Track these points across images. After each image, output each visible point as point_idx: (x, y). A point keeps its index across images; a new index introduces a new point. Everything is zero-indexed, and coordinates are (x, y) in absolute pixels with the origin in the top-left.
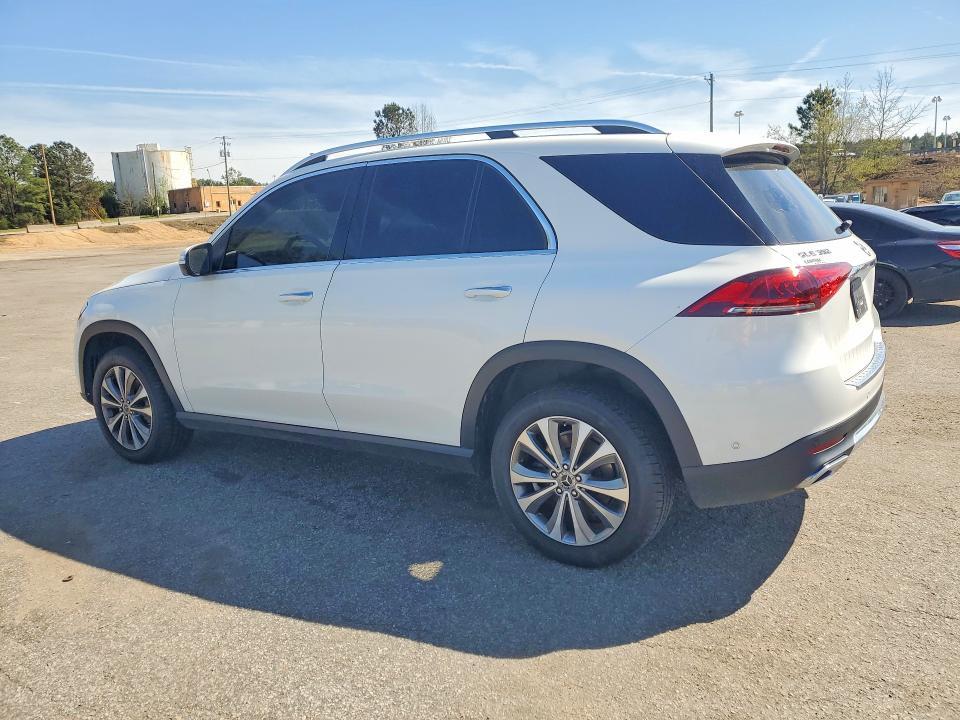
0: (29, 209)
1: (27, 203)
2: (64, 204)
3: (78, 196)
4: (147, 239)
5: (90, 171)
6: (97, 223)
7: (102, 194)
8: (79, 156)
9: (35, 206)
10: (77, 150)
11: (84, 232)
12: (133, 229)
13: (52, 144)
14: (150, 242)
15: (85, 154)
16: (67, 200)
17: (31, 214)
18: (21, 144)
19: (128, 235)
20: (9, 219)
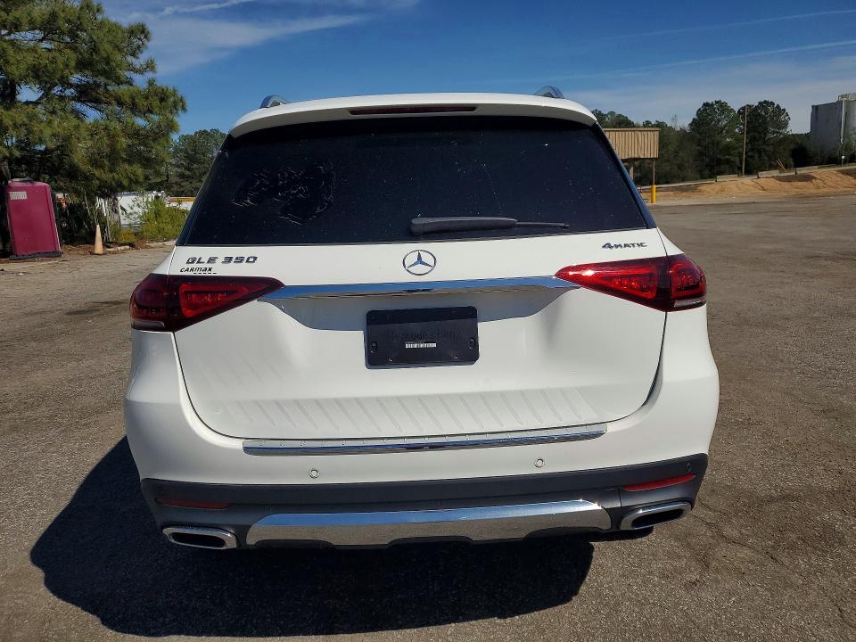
0: (728, 162)
1: (727, 157)
2: (756, 156)
3: (770, 148)
4: (819, 188)
5: (785, 125)
6: (775, 173)
7: (792, 146)
8: (779, 111)
9: (732, 158)
10: (778, 106)
11: (761, 181)
12: (808, 178)
13: (757, 104)
14: (818, 191)
15: (784, 110)
16: (759, 152)
17: (727, 166)
18: (732, 107)
19: (799, 184)
20: (710, 171)
